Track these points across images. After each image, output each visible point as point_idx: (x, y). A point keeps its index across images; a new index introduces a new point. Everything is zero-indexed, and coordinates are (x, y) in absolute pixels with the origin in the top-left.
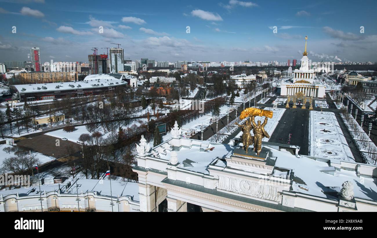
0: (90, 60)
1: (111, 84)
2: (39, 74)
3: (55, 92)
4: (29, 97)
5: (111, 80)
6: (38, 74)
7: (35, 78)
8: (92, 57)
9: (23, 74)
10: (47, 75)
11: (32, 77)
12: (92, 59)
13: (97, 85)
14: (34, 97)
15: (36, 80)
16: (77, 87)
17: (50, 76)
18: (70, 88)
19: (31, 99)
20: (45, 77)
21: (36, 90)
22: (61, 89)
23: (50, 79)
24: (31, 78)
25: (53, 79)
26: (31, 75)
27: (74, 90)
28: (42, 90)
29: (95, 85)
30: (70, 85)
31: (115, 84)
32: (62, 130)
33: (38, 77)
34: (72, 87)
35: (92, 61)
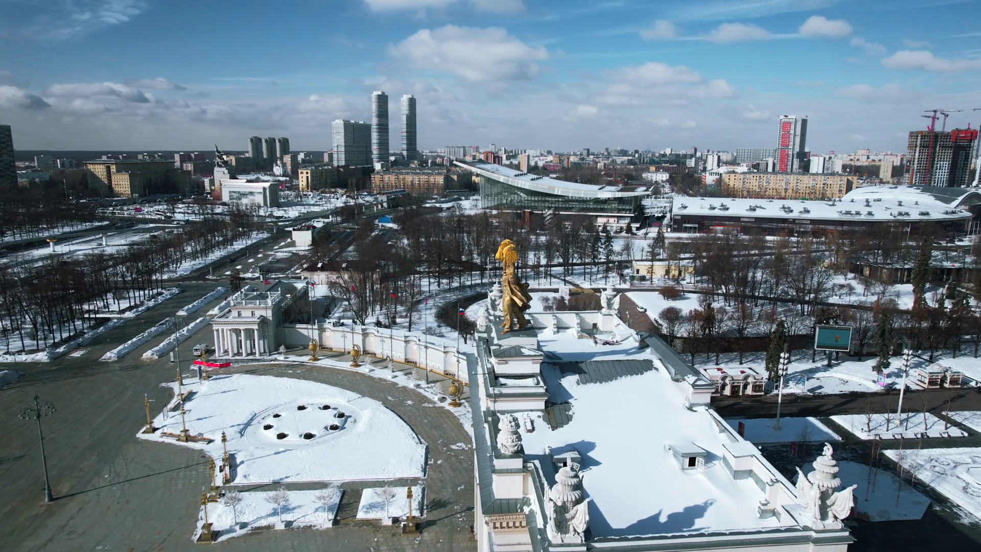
0: (912, 147)
1: (900, 214)
2: (760, 177)
3: (742, 220)
4: (688, 223)
5: (917, 203)
6: (758, 178)
7: (751, 187)
8: (919, 138)
9: (728, 175)
10: (777, 180)
11: (744, 182)
12: (918, 144)
13: (853, 212)
14: (697, 226)
15: (751, 190)
16: (801, 212)
17: (783, 184)
18: (782, 214)
19: (691, 228)
20: (772, 185)
21: (706, 212)
22: (759, 213)
23: (783, 191)
24: (741, 187)
25: (790, 191)
26: (744, 179)
27: (788, 219)
28: (717, 212)
29: (848, 213)
30: (784, 208)
31: (915, 216)
32: (658, 292)
33: (757, 186)
34: (785, 211)
35: (918, 149)
